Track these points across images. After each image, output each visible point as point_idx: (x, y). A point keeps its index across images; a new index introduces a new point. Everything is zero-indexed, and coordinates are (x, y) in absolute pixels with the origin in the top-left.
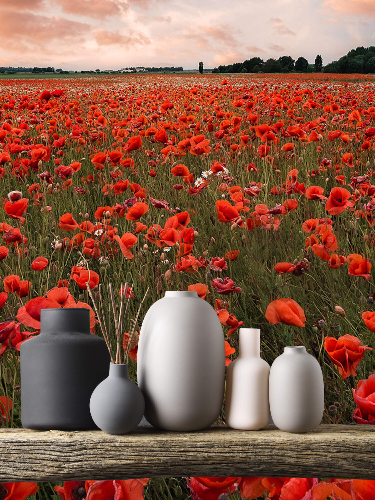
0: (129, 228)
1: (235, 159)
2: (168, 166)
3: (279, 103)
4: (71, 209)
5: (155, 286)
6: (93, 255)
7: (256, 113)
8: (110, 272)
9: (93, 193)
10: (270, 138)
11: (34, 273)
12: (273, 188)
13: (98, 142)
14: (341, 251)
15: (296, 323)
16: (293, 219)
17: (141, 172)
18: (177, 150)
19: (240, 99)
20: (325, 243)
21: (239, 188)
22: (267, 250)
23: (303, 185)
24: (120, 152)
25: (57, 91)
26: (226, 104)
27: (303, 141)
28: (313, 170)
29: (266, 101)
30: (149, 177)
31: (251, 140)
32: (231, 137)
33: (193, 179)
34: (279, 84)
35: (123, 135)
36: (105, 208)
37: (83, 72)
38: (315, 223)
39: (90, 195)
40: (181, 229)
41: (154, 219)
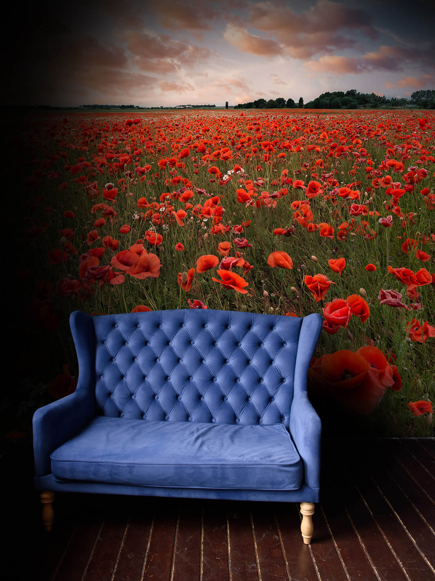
0: (182, 206)
1: (248, 163)
2: (206, 167)
3: (276, 127)
4: (145, 195)
5: (198, 243)
6: (158, 223)
7: (262, 134)
8: (169, 234)
9: (159, 184)
10: (270, 150)
11: (122, 235)
12: (272, 182)
13: (162, 152)
14: (315, 221)
15: (287, 267)
16: (285, 201)
17: (189, 171)
18: (212, 157)
19: (251, 125)
20: (305, 216)
21: (251, 181)
22: (268, 220)
23: (291, 179)
24: (176, 158)
25: (136, 120)
26: (243, 128)
27: (291, 151)
28: (298, 170)
29: (268, 126)
30: (194, 174)
31: (258, 151)
32: (246, 149)
33: (222, 176)
34: (276, 115)
35: (178, 148)
36: (166, 194)
37: (152, 108)
38: (299, 203)
39: (157, 186)
40: (214, 207)
41: (197, 201)
